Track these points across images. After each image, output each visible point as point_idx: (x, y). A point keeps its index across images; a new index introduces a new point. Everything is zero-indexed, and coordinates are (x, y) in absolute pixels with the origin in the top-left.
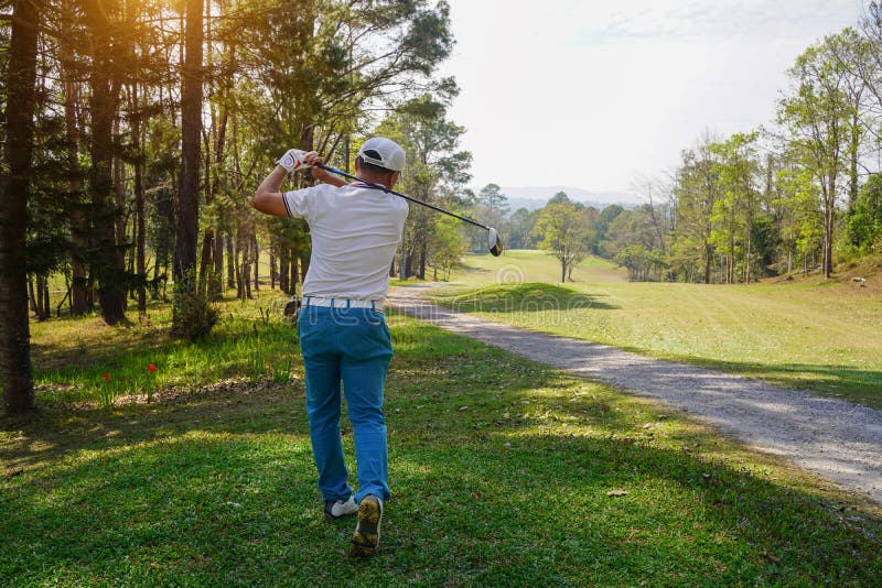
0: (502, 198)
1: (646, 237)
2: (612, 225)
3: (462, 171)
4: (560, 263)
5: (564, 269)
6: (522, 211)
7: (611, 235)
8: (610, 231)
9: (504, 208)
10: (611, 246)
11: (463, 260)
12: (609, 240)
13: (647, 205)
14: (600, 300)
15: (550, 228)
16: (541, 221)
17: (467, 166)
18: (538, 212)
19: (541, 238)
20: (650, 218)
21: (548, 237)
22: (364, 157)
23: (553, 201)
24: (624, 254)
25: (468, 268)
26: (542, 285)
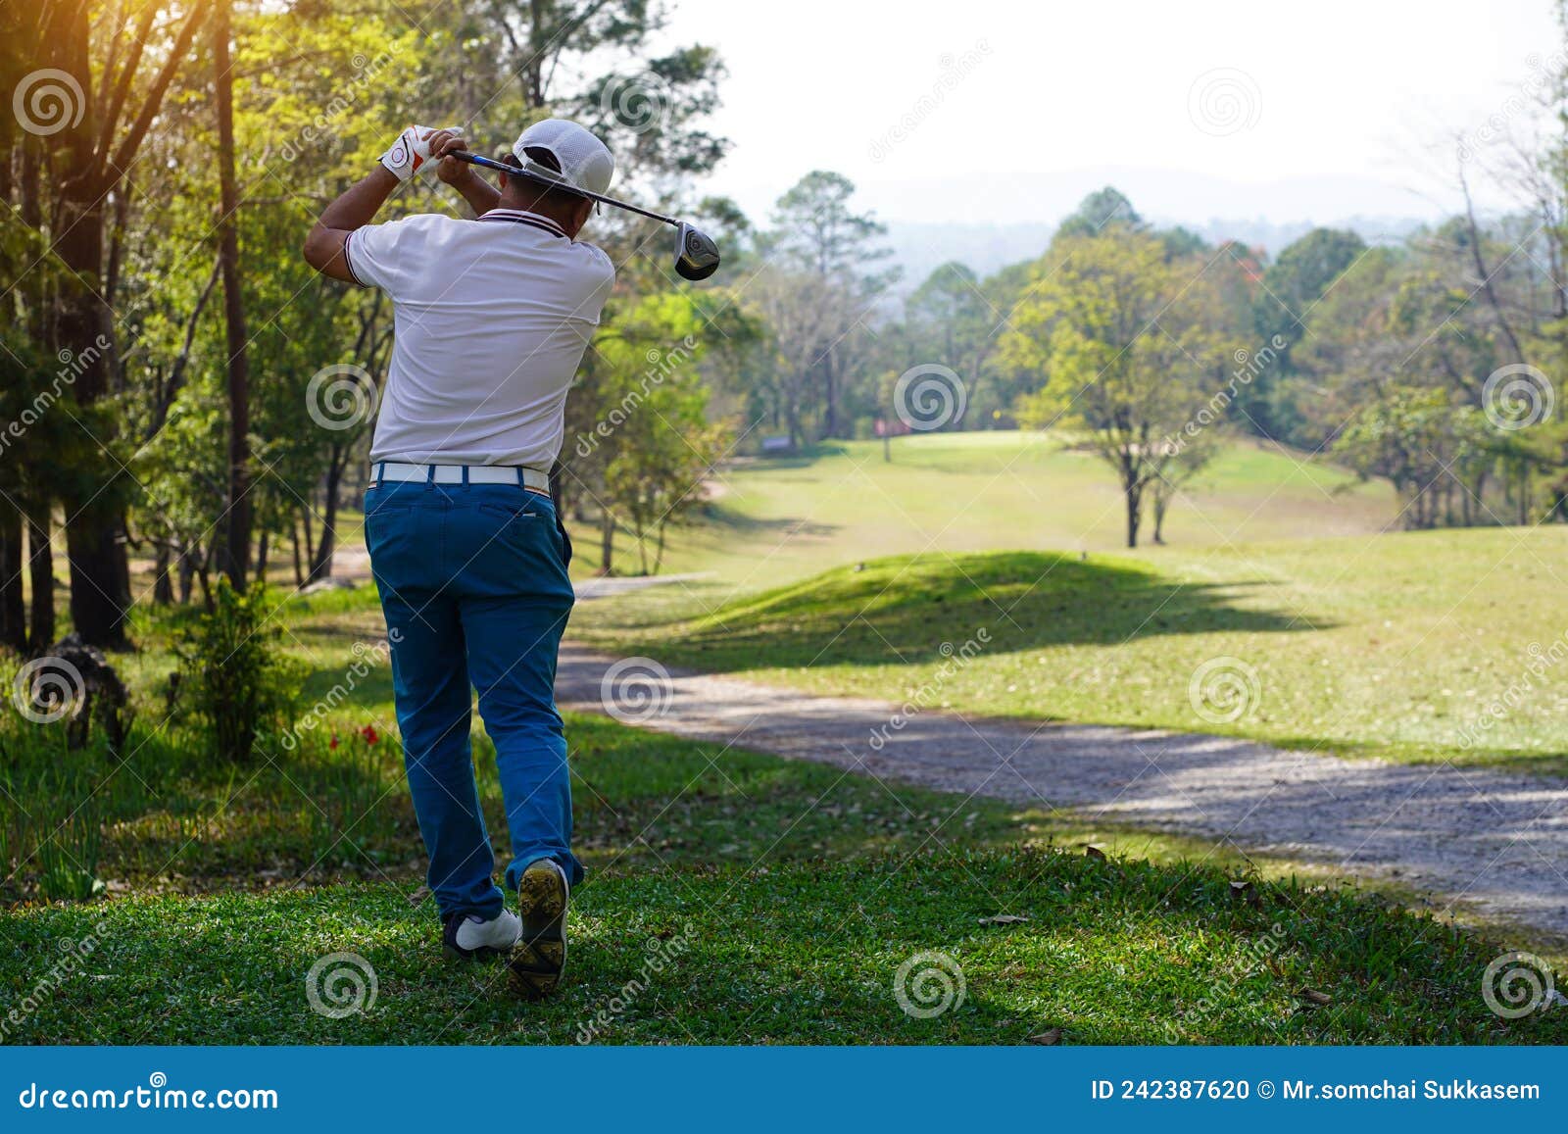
0: (865, 227)
1: (1462, 354)
2: (1319, 313)
3: (689, 126)
4: (1115, 479)
5: (1133, 505)
6: (950, 276)
7: (1322, 352)
8: (1313, 337)
9: (873, 268)
10: (1316, 396)
11: (719, 491)
12: (1309, 372)
13: (1458, 220)
14: (1262, 602)
15: (1065, 336)
16: (1027, 312)
17: (706, 105)
18: (1015, 276)
19: (1030, 382)
20: (1469, 275)
21: (1060, 373)
22: (524, 159)
23: (1079, 229)
24: (1373, 428)
25: (740, 524)
26: (1030, 559)
